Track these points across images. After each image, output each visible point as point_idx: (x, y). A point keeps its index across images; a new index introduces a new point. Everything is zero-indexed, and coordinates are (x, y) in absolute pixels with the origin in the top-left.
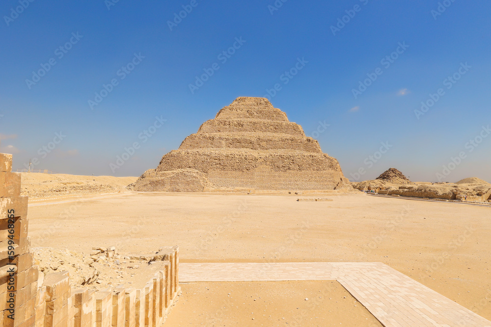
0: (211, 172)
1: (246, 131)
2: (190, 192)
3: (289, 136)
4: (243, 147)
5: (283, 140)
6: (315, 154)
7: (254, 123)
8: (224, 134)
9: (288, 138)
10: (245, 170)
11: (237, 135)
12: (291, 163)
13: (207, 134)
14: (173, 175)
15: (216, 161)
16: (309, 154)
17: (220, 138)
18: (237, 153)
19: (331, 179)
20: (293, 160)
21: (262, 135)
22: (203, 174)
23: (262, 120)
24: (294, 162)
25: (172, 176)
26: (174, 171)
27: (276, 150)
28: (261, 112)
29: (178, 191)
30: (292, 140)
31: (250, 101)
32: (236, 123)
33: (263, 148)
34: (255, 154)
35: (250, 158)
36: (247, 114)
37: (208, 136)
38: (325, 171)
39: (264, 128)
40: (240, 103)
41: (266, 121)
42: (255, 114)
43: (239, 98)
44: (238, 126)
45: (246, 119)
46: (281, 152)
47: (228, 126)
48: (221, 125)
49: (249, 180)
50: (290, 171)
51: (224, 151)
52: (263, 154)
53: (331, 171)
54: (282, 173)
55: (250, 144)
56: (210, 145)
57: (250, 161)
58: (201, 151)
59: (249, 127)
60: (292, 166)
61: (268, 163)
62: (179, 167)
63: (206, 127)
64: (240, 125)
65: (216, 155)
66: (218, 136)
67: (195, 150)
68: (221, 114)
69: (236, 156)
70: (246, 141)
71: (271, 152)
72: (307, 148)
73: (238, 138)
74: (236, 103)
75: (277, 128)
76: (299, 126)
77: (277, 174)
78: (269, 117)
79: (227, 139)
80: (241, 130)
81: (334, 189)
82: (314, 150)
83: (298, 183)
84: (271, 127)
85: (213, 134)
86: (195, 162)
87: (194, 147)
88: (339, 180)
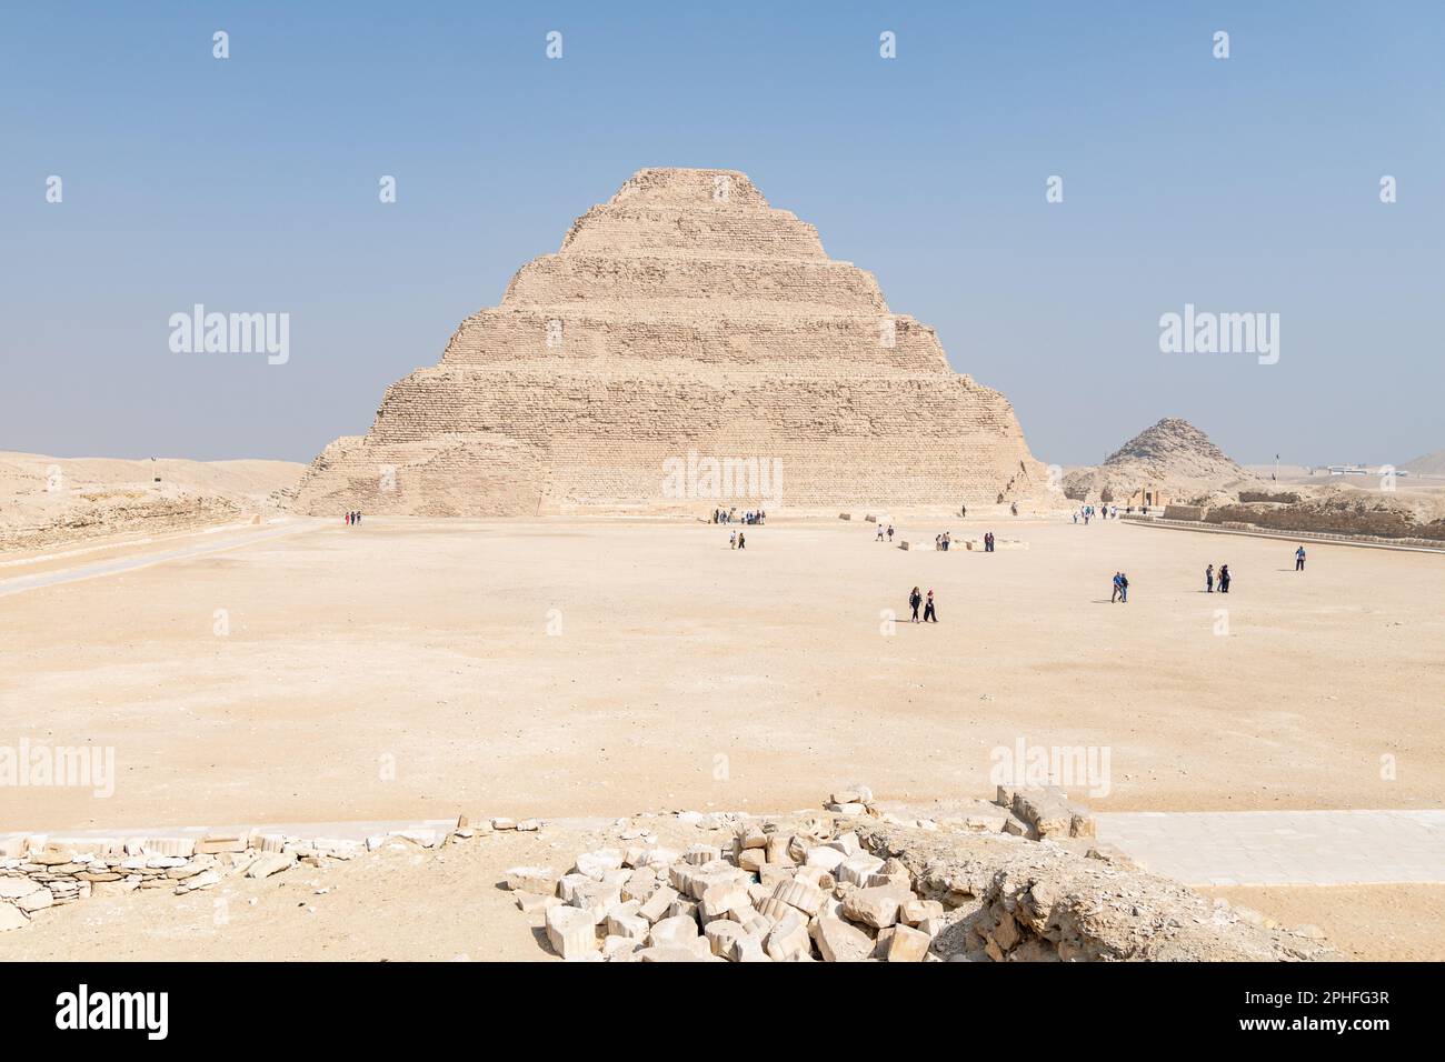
0: (559, 443)
1: (677, 293)
2: (493, 515)
3: (829, 314)
4: (671, 353)
5: (810, 328)
6: (925, 376)
7: (706, 267)
8: (597, 310)
9: (827, 319)
10: (681, 438)
11: (648, 312)
12: (843, 411)
13: (536, 308)
14: (430, 457)
15: (578, 405)
16: (905, 379)
17: (587, 323)
18: (647, 376)
19: (987, 467)
20: (849, 401)
21: (737, 310)
22: (536, 451)
23: (732, 257)
24: (854, 405)
25: (424, 460)
26: (432, 444)
27: (787, 364)
28: (724, 225)
29: (448, 513)
30: (843, 327)
31: (684, 182)
32: (636, 265)
33: (739, 357)
34: (712, 377)
35: (697, 395)
36: (677, 233)
37: (542, 316)
38: (962, 439)
39: (740, 285)
40: (650, 194)
41: (748, 257)
42: (706, 231)
43: (645, 171)
44: (646, 277)
45: (673, 253)
46: (803, 371)
47: (610, 280)
48: (587, 276)
50: (840, 439)
51: (604, 368)
52: (745, 377)
53: (984, 437)
54: (812, 449)
55: (698, 344)
57: (700, 404)
58: (522, 369)
59: (688, 279)
60: (847, 420)
61: (761, 411)
62: (447, 429)
63: (532, 282)
64: (652, 271)
65: (577, 385)
66: (579, 315)
67: (501, 368)
68: (583, 233)
69: (647, 388)
70: (678, 332)
71: (769, 370)
72: (897, 356)
73: (651, 320)
74: (636, 190)
75: (790, 283)
76: (867, 276)
77: (793, 449)
78: (760, 245)
79: (610, 328)
80: (657, 293)
81: (997, 500)
82: (923, 363)
83: (868, 480)
84: (767, 281)
85: (560, 308)
86: (505, 408)
87: (495, 358)
88: (1015, 470)
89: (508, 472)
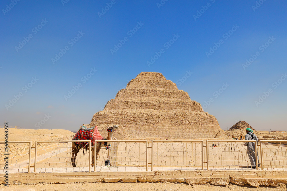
0: (128, 126)
1: (149, 96)
3: (179, 100)
4: (149, 108)
5: (176, 103)
6: (199, 113)
7: (155, 91)
8: (134, 99)
9: (179, 101)
10: (151, 125)
11: (144, 100)
12: (183, 120)
13: (122, 99)
15: (131, 118)
16: (195, 113)
17: (132, 102)
18: (145, 112)
19: (212, 131)
20: (184, 118)
21: (161, 100)
22: (123, 127)
23: (160, 89)
24: (185, 118)
25: (101, 129)
26: (103, 126)
27: (172, 110)
28: (158, 83)
30: (182, 103)
31: (150, 75)
32: (141, 91)
33: (162, 109)
34: (157, 113)
35: (155, 116)
36: (149, 85)
37: (124, 101)
38: (207, 125)
39: (162, 95)
40: (143, 77)
41: (163, 89)
42: (154, 84)
43: (142, 73)
44: (143, 93)
45: (148, 88)
46: (175, 112)
47: (136, 94)
48: (132, 93)
49: (155, 132)
50: (183, 125)
51: (136, 111)
52: (163, 113)
53: (211, 125)
54: (177, 127)
55: (153, 106)
56: (125, 107)
57: (155, 118)
58: (120, 111)
59: (151, 94)
60: (184, 122)
61: (167, 119)
62: (105, 123)
63: (121, 94)
64: (145, 92)
65: (131, 114)
66: (131, 100)
67: (116, 111)
68: (131, 85)
69: (145, 115)
70: (150, 104)
71: (168, 111)
72: (193, 109)
73: (145, 102)
74: (140, 76)
75: (171, 95)
76: (186, 93)
77: (174, 127)
78: (164, 87)
79: (137, 103)
80: (145, 96)
81: (215, 138)
82: (198, 110)
83: (189, 133)
84: (167, 94)
85: (127, 99)
86: (117, 119)
87: (114, 109)
88: (218, 132)
89: (118, 132)
